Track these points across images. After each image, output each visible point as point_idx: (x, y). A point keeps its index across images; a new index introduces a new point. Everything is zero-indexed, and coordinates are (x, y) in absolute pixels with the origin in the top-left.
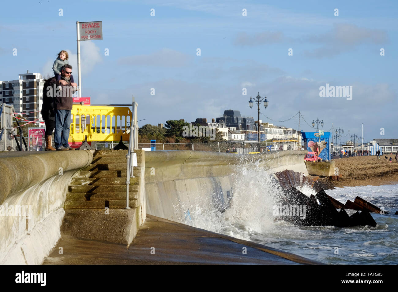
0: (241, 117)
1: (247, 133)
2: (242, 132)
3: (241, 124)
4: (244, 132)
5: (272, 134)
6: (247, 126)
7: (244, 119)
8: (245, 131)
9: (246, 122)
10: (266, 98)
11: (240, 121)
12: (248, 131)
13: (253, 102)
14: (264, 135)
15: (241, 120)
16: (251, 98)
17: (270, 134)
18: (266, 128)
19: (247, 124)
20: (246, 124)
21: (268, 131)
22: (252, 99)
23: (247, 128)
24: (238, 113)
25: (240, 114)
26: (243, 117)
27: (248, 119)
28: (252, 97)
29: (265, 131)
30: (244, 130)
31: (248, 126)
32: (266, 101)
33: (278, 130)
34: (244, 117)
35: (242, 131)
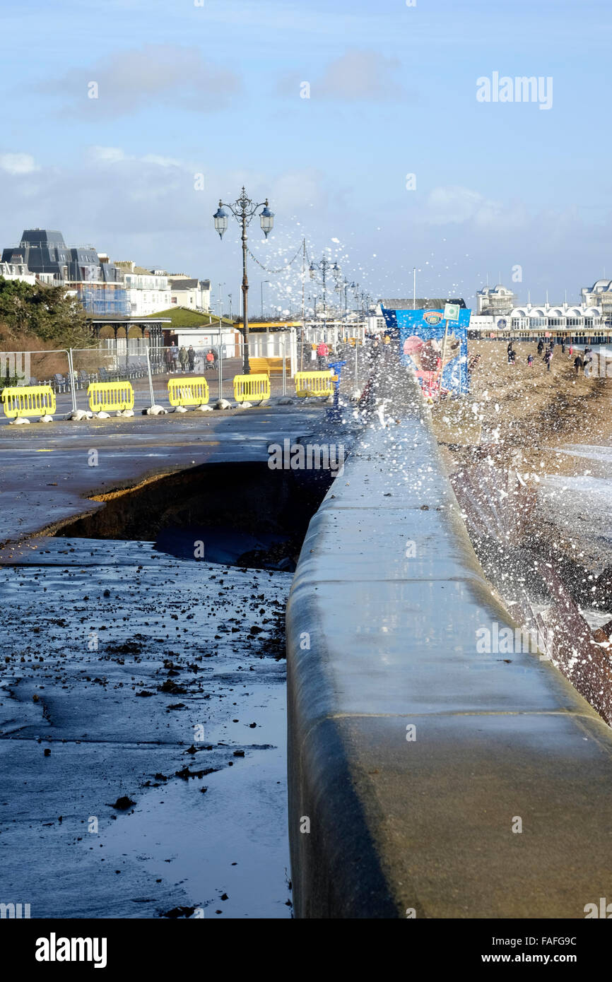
0: (65, 247)
1: (83, 288)
2: (68, 285)
3: (67, 264)
4: (75, 285)
5: (141, 290)
6: (80, 270)
7: (74, 253)
8: (76, 282)
9: (77, 261)
10: (266, 204)
11: (62, 257)
12: (83, 282)
13: (227, 216)
14: (124, 291)
15: (67, 257)
16: (220, 205)
17: (138, 289)
18: (126, 276)
19: (81, 264)
20: (80, 266)
21: (132, 281)
22: (223, 207)
23: (81, 274)
24: (59, 237)
25: (63, 241)
26: (71, 248)
27: (85, 252)
28: (223, 202)
29: (125, 281)
30: (74, 280)
31: (83, 269)
32: (266, 213)
33: (156, 281)
34: (74, 248)
35: (69, 282)
